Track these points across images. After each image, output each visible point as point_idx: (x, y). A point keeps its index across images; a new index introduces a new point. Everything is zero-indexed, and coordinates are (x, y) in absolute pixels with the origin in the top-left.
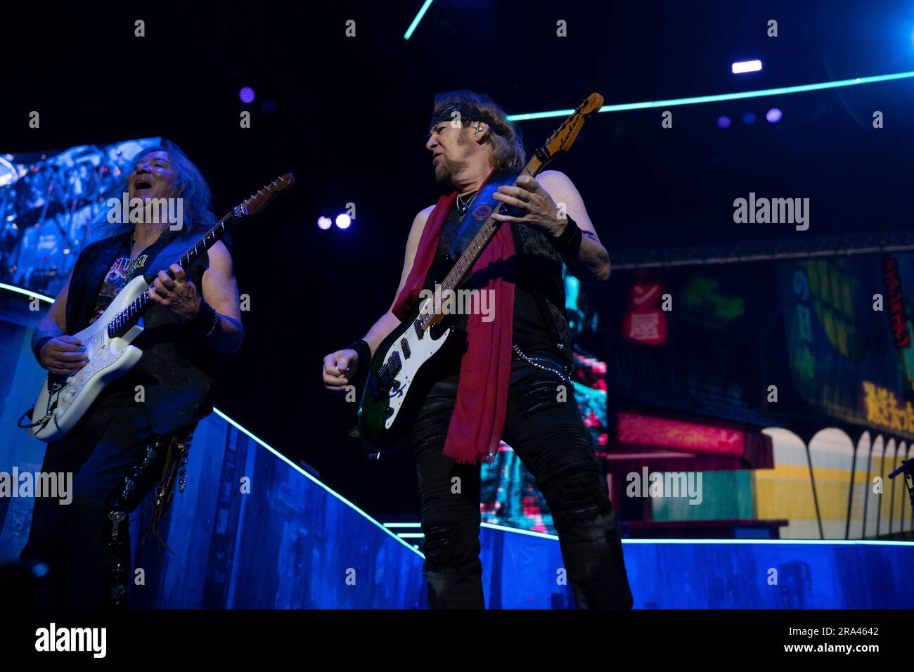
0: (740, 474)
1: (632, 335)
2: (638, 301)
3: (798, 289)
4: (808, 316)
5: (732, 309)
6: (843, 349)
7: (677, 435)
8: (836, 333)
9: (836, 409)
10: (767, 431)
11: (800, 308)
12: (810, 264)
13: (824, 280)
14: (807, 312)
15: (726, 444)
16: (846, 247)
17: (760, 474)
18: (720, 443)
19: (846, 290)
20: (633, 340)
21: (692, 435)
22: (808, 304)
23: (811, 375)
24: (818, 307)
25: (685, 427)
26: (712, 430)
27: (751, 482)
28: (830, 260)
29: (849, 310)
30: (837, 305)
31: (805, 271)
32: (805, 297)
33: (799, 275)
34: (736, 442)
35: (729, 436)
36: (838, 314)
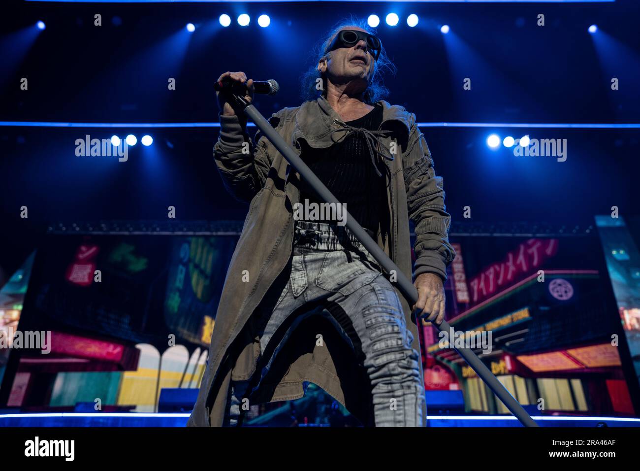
0: (115, 374)
1: (71, 278)
2: (81, 256)
3: (182, 255)
4: (184, 273)
5: (139, 265)
6: (199, 295)
7: (82, 347)
8: (197, 284)
9: (185, 333)
10: (139, 346)
11: (181, 267)
12: (193, 240)
13: (199, 250)
14: (184, 270)
15: (111, 354)
16: (217, 230)
17: (128, 375)
18: (108, 353)
19: (211, 258)
20: (71, 282)
21: (90, 347)
22: (186, 265)
23: (176, 310)
24: (191, 267)
25: (89, 341)
26: (105, 344)
27: (120, 379)
28: (206, 237)
29: (209, 270)
30: (202, 266)
31: (189, 243)
32: (185, 260)
33: (186, 246)
34: (118, 353)
35: (115, 348)
36: (202, 272)
